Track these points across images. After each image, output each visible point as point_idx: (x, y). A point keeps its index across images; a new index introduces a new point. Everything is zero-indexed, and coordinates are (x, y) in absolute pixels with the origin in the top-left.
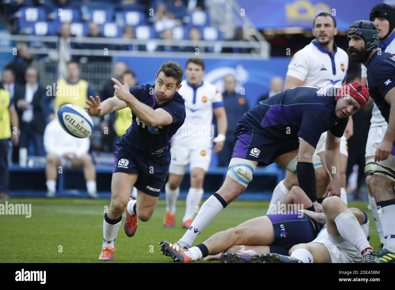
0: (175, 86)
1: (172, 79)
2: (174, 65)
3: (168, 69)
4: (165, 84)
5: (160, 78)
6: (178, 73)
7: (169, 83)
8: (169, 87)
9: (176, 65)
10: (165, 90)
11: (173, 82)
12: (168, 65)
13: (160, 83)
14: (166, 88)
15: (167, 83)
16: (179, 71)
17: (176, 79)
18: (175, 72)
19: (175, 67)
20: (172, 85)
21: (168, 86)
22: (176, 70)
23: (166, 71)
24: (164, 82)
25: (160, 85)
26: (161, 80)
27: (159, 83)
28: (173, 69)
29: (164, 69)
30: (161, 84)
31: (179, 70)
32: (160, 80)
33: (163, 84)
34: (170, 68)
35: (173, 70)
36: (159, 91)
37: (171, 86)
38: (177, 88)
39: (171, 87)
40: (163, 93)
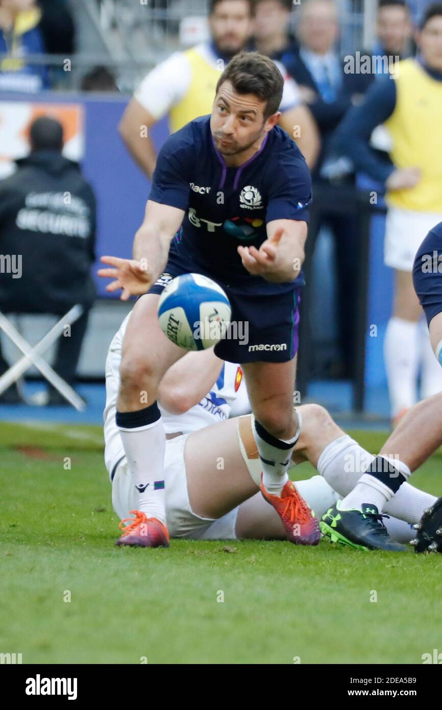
0: (260, 117)
1: (254, 101)
2: (258, 65)
3: (243, 77)
4: (235, 112)
5: (223, 96)
6: (267, 85)
7: (244, 110)
8: (246, 121)
9: (262, 65)
10: (236, 129)
11: (254, 109)
12: (243, 64)
13: (222, 109)
14: (237, 121)
15: (239, 109)
16: (271, 82)
17: (262, 99)
18: (261, 84)
19: (260, 69)
20: (252, 115)
21: (243, 118)
22: (261, 77)
23: (238, 81)
24: (232, 108)
25: (223, 116)
26: (225, 101)
27: (219, 109)
28: (255, 77)
29: (232, 75)
30: (225, 111)
31: (271, 78)
32: (222, 102)
33: (229, 112)
34: (250, 72)
35: (255, 79)
36: (220, 130)
37: (250, 117)
38: (267, 122)
39: (251, 119)
40: (229, 135)
